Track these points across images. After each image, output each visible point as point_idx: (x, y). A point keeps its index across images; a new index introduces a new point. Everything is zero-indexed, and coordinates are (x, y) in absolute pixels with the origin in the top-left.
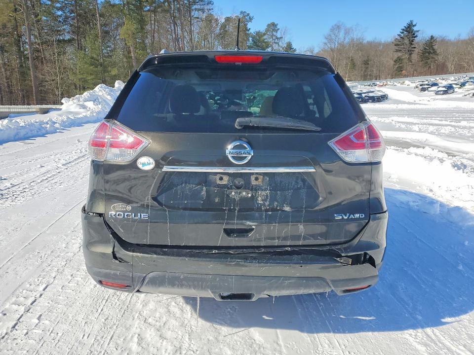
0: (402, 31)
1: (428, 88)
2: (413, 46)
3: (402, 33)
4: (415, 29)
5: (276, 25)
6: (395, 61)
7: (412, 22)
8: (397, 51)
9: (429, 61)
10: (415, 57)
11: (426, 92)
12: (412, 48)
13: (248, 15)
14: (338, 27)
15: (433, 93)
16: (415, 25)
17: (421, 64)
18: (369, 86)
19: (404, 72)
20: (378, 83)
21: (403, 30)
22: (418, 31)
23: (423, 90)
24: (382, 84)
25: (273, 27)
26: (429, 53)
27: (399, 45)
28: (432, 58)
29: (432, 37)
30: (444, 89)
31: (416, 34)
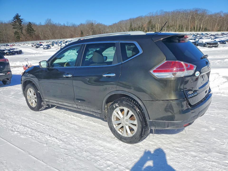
0: (14, 18)
1: (39, 46)
2: (22, 26)
4: (20, 18)
6: (14, 33)
7: (18, 14)
8: (14, 28)
9: (32, 34)
10: (24, 31)
11: (39, 48)
15: (42, 49)
16: (20, 16)
17: (28, 35)
18: (4, 46)
19: (21, 39)
20: (9, 44)
22: (22, 19)
23: (37, 47)
24: (12, 45)
26: (31, 30)
27: (14, 25)
28: (33, 32)
29: (30, 23)
30: (46, 47)
31: (22, 21)
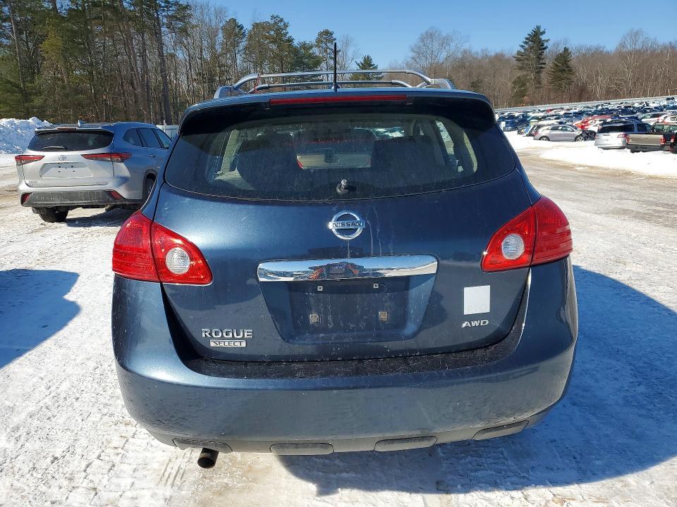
0: (526, 41)
2: (541, 62)
3: (526, 43)
4: (543, 37)
5: (331, 34)
6: (513, 83)
7: (538, 28)
8: (521, 68)
10: (545, 77)
12: (542, 64)
13: (282, 20)
14: (429, 36)
16: (544, 33)
17: (550, 87)
19: (525, 97)
21: (527, 39)
22: (547, 41)
25: (326, 36)
26: (563, 71)
27: (522, 60)
28: (567, 78)
29: (566, 50)
31: (545, 45)
